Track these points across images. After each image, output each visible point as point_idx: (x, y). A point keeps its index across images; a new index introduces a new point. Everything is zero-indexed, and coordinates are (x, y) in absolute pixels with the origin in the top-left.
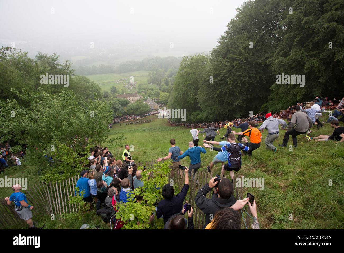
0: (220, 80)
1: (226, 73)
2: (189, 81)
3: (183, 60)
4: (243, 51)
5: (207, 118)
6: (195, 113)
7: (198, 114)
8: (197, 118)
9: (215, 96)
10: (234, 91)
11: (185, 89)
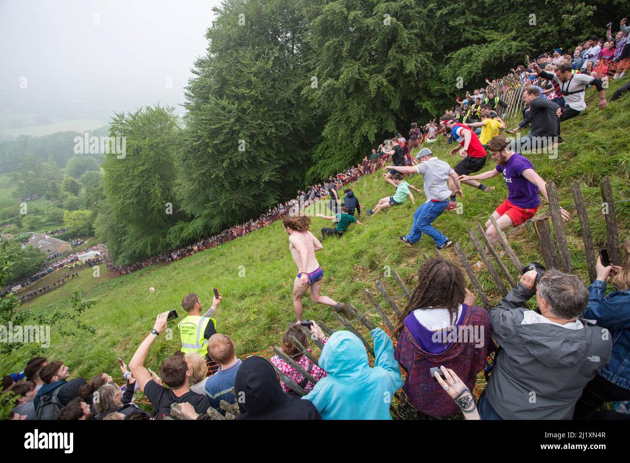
0: (224, 142)
1: (234, 124)
2: (143, 165)
3: (114, 121)
4: (253, 79)
5: (206, 227)
6: (176, 227)
7: (182, 229)
8: (184, 234)
9: (222, 174)
10: (254, 158)
11: (137, 184)
